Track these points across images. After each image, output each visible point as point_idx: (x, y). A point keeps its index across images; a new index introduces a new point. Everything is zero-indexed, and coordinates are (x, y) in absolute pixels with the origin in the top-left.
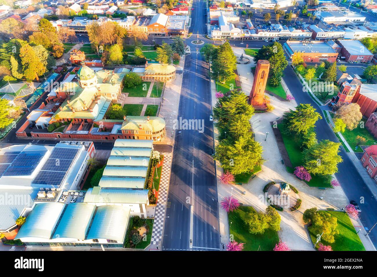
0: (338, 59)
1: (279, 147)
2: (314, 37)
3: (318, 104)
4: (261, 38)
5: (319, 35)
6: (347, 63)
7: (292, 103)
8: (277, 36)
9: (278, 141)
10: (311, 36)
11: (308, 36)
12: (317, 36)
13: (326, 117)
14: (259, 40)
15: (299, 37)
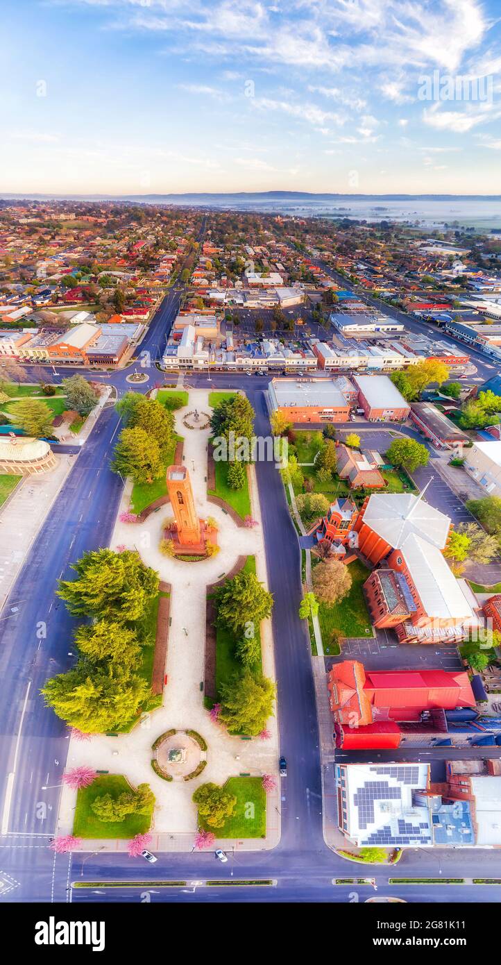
0: (353, 414)
1: (207, 649)
2: (320, 365)
3: (296, 531)
4: (241, 369)
5: (328, 362)
6: (366, 422)
7: (255, 531)
8: (264, 364)
9: (208, 636)
10: (316, 364)
11: (311, 363)
12: (326, 364)
13: (303, 566)
14: (238, 372)
15: (297, 366)
